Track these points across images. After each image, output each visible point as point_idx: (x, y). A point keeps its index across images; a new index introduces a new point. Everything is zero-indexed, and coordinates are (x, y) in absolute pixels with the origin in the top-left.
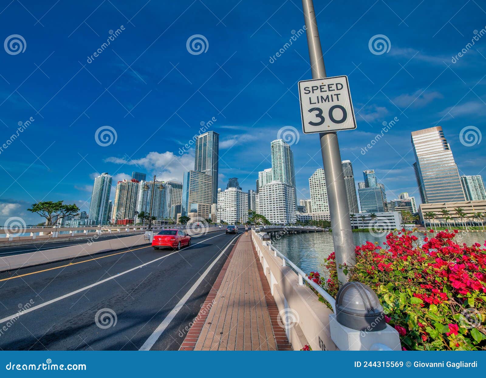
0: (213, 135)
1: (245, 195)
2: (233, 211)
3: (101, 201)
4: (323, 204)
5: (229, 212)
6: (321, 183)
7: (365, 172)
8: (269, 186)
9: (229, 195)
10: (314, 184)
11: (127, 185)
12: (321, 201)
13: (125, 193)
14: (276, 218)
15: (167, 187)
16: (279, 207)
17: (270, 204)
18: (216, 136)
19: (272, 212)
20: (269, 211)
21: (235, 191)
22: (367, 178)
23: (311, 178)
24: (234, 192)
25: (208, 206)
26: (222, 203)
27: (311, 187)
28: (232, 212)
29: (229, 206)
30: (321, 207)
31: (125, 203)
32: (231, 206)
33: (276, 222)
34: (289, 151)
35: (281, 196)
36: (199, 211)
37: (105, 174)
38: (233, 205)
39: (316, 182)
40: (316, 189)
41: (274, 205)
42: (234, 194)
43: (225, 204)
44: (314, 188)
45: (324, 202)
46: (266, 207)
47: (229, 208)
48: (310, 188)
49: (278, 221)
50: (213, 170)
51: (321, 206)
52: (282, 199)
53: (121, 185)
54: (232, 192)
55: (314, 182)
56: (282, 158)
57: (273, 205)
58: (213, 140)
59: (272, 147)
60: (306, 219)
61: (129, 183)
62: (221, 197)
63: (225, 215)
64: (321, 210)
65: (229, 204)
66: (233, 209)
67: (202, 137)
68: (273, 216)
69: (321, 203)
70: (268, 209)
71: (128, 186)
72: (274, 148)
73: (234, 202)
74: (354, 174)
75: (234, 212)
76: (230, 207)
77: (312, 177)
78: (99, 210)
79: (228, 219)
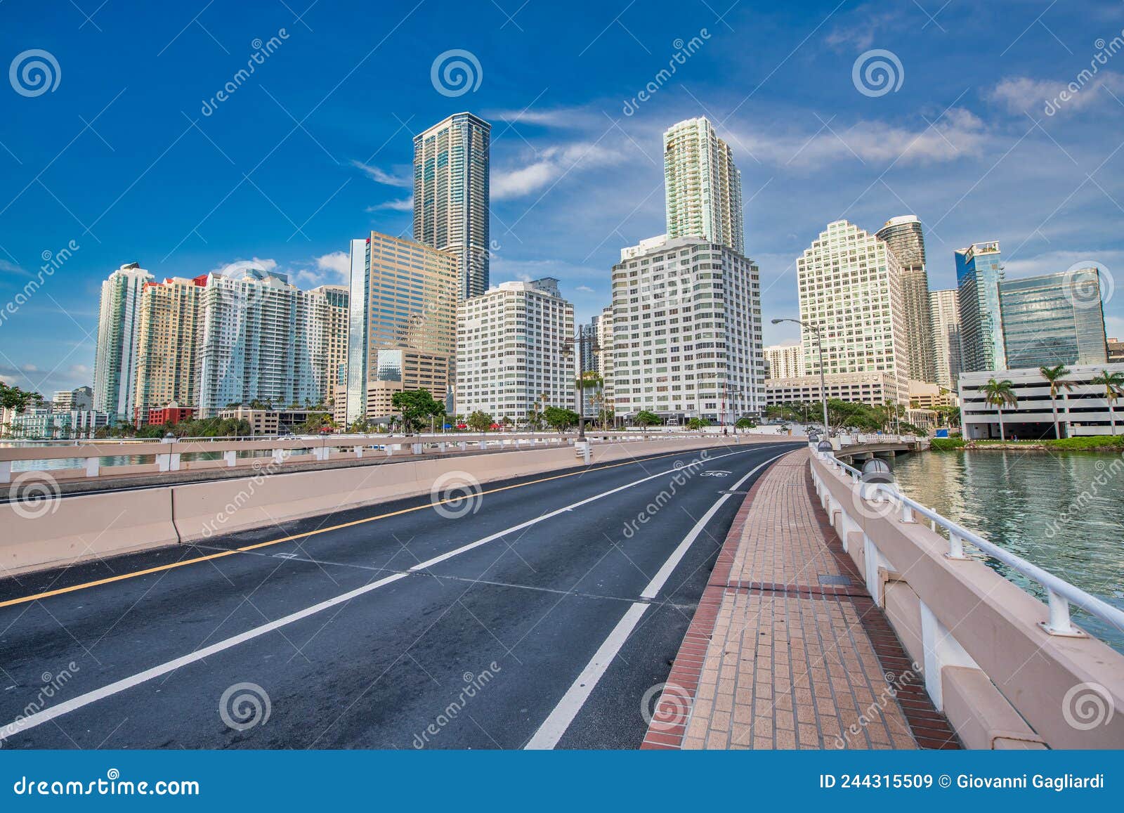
0: (470, 126)
1: (561, 311)
2: (511, 368)
3: (120, 354)
4: (846, 349)
5: (497, 374)
6: (841, 272)
7: (963, 252)
8: (656, 260)
9: (497, 308)
10: (815, 277)
11: (176, 296)
12: (836, 337)
13: (171, 321)
14: (684, 392)
15: (309, 297)
16: (699, 346)
17: (658, 333)
18: (478, 129)
19: (665, 369)
20: (654, 366)
21: (519, 293)
22: (974, 269)
23: (805, 258)
24: (515, 297)
25: (444, 360)
26: (473, 341)
27: (803, 290)
28: (510, 372)
29: (497, 352)
30: (838, 359)
31: (175, 354)
32: (503, 351)
33: (684, 408)
34: (729, 164)
35: (708, 295)
36: (407, 375)
37: (130, 267)
38: (512, 345)
39: (823, 269)
40: (821, 294)
41: (675, 340)
42: (515, 305)
43: (484, 343)
44: (816, 291)
45: (851, 341)
46: (641, 349)
47: (498, 359)
48: (800, 293)
49: (691, 407)
50: (471, 245)
51: (837, 353)
52: (712, 310)
53: (154, 296)
54: (508, 297)
55: (814, 270)
56: (704, 186)
57: (668, 336)
58: (469, 145)
59: (669, 148)
60: (783, 400)
61: (184, 288)
62: (470, 318)
63: (483, 386)
64: (838, 367)
65: (497, 344)
66: (512, 361)
67: (433, 137)
68: (670, 384)
69: (837, 345)
70: (648, 357)
71: (179, 298)
72: (673, 153)
73: (515, 334)
74: (926, 258)
75: (515, 372)
76: (501, 355)
77: (810, 254)
78: (116, 381)
79: (493, 400)
